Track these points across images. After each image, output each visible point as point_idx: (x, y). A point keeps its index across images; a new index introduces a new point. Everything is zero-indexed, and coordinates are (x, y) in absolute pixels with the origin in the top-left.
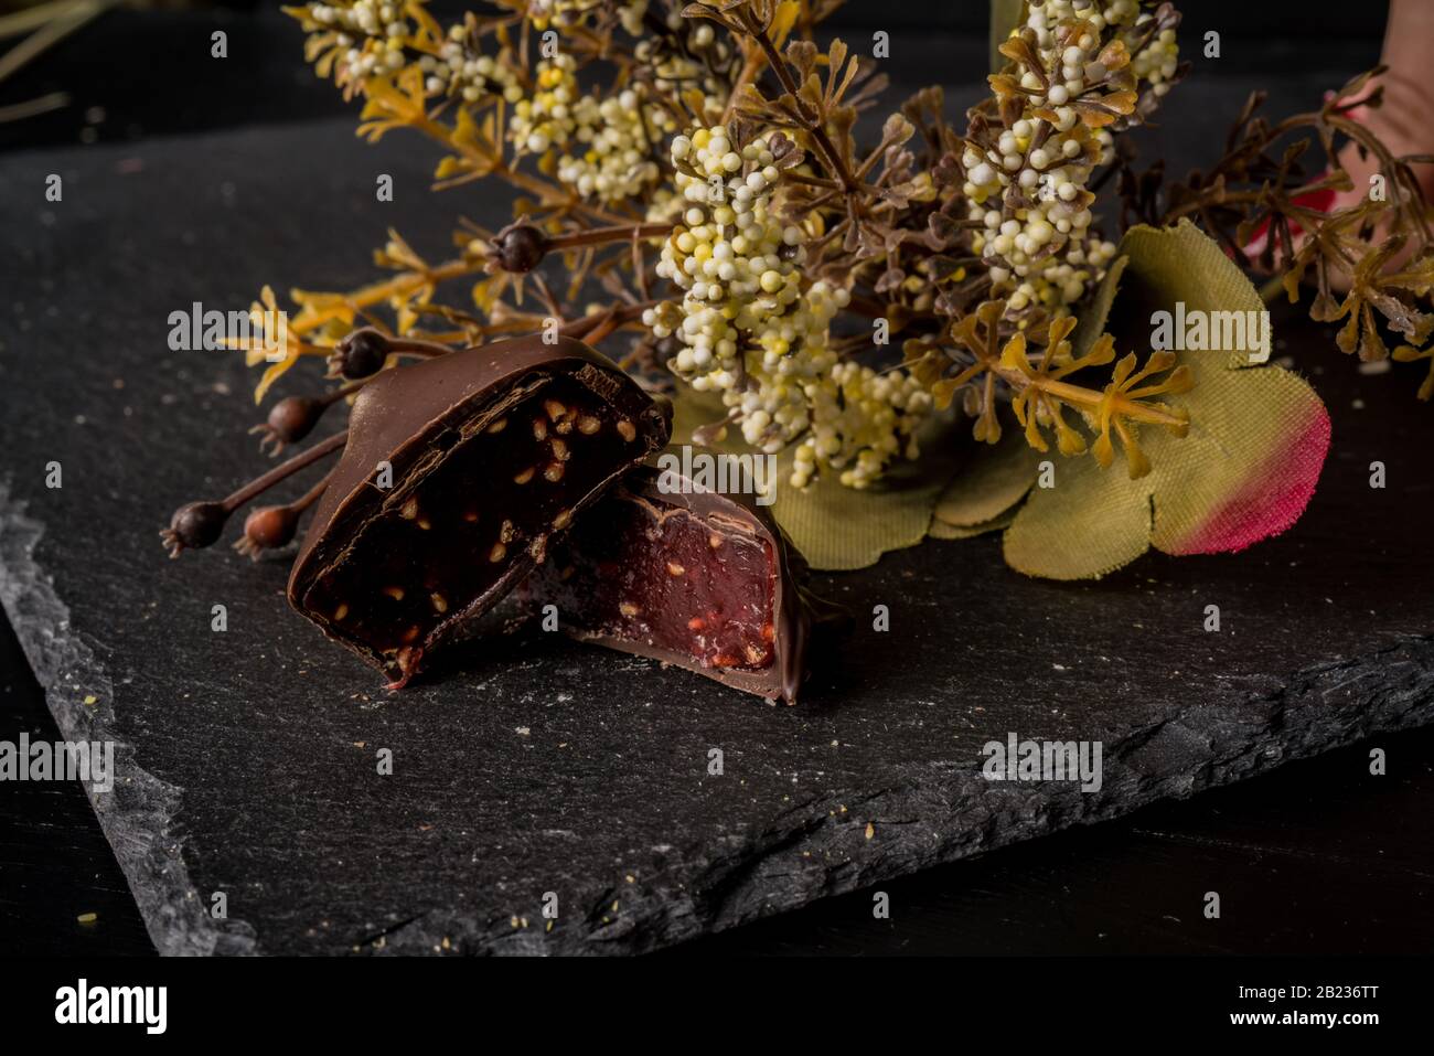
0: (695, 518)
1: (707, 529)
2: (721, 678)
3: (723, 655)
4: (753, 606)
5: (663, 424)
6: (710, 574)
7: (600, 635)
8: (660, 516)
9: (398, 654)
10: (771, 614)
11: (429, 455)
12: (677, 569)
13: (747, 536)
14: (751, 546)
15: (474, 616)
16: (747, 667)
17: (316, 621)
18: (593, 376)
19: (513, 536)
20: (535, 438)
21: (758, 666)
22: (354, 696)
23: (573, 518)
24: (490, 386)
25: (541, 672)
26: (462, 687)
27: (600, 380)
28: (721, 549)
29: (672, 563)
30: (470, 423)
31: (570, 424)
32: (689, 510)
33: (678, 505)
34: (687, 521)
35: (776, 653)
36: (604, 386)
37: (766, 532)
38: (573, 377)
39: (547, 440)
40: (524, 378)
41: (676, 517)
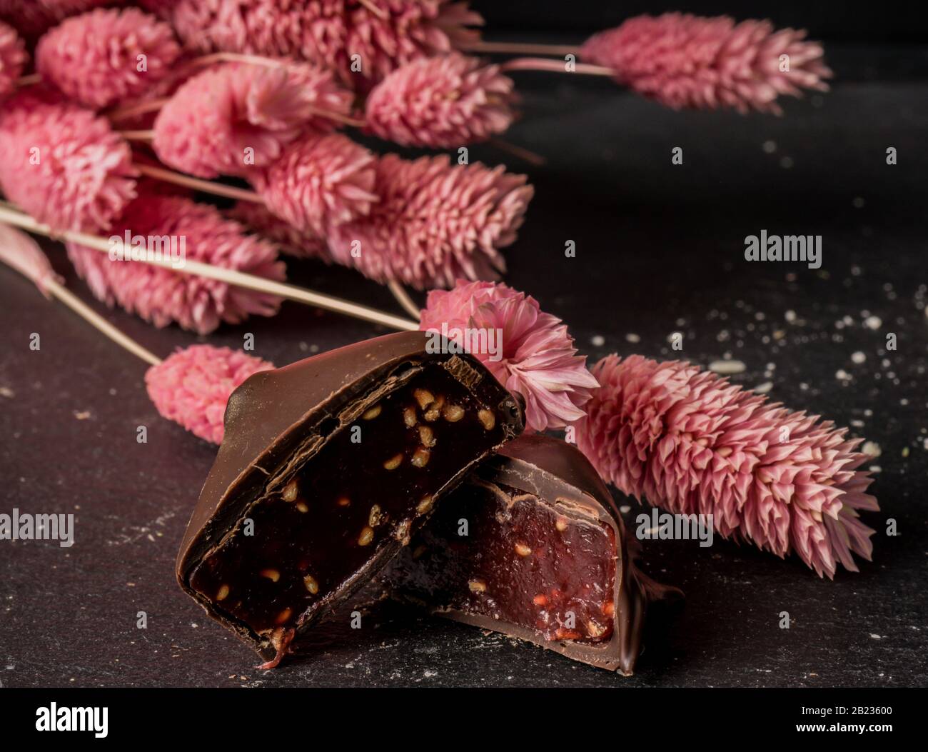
0: (543, 504)
1: (553, 513)
2: (563, 651)
3: (565, 631)
4: (595, 584)
5: (518, 413)
6: (555, 555)
7: (449, 610)
8: (509, 501)
9: (271, 634)
10: (611, 592)
11: (310, 440)
12: (524, 550)
13: (591, 521)
14: (595, 529)
15: (343, 597)
16: (587, 641)
17: (200, 601)
18: (459, 367)
19: (380, 520)
20: (405, 425)
21: (597, 640)
22: (233, 677)
23: (435, 504)
24: (368, 374)
25: (402, 650)
26: (331, 666)
27: (465, 370)
28: (565, 532)
29: (520, 544)
30: (348, 409)
31: (437, 411)
32: (537, 496)
33: (527, 491)
34: (535, 505)
35: (615, 627)
36: (468, 376)
37: (609, 518)
38: (441, 367)
39: (416, 426)
40: (398, 367)
41: (524, 502)
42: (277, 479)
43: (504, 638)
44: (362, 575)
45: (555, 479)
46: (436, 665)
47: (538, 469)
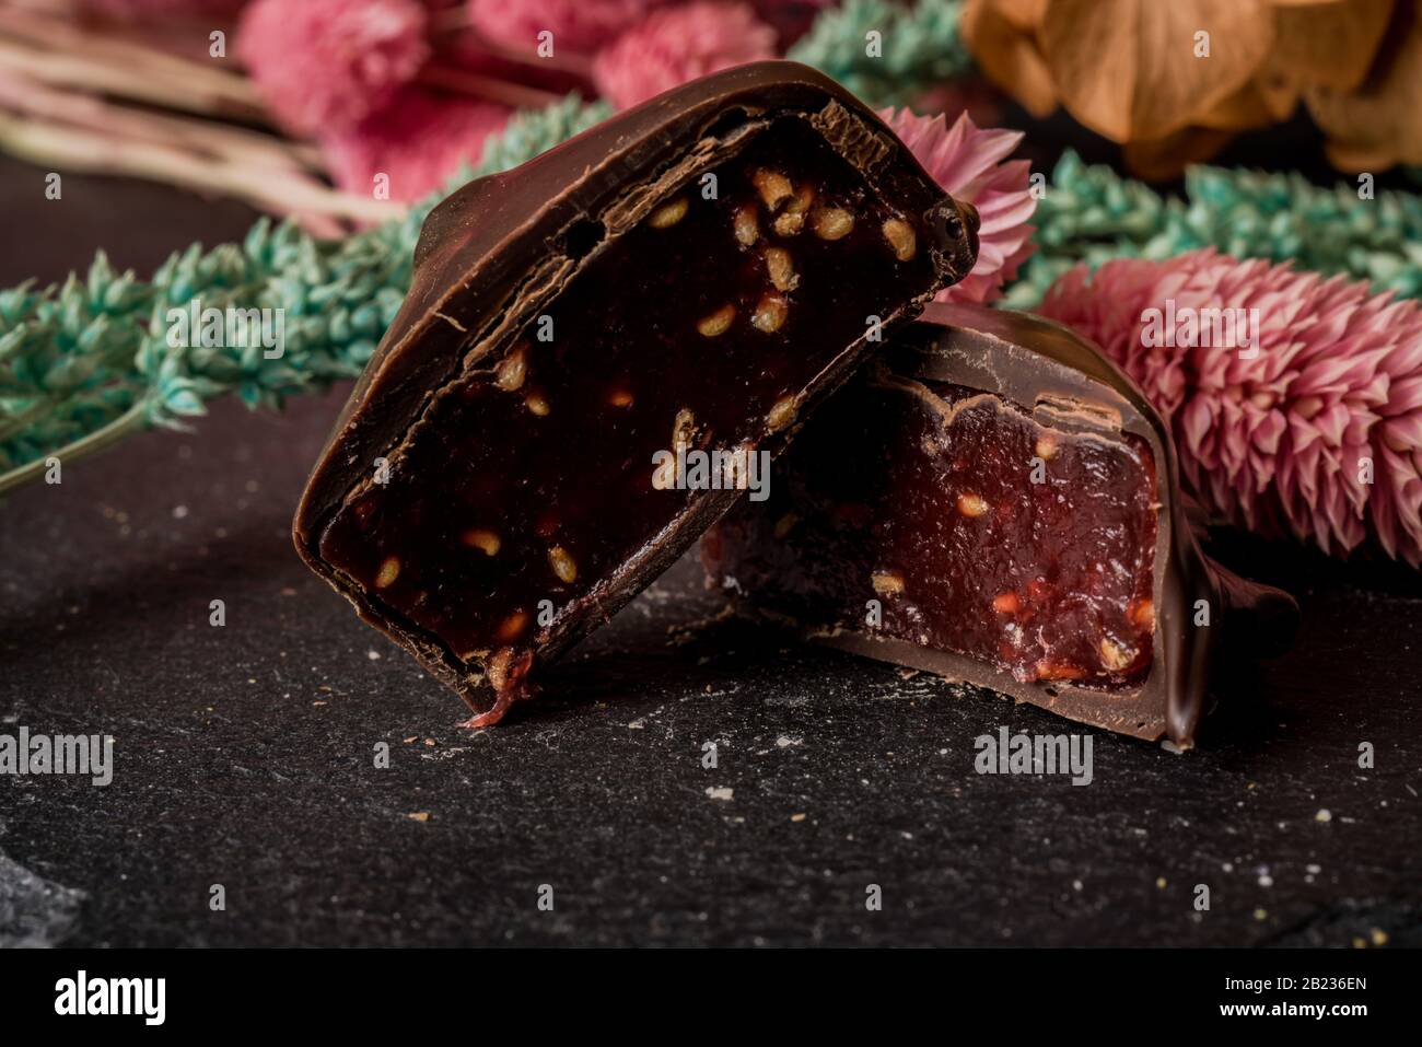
0: (1011, 409)
1: (1029, 427)
2: (1051, 704)
3: (1056, 660)
4: (1114, 563)
5: (964, 232)
6: (1033, 509)
7: (837, 632)
8: (946, 411)
9: (488, 660)
10: (1148, 578)
12: (974, 506)
13: (1106, 434)
14: (1114, 451)
15: (625, 591)
16: (1099, 682)
17: (344, 588)
18: (841, 125)
19: (694, 441)
20: (737, 243)
21: (1119, 681)
22: (410, 740)
23: (803, 408)
24: (656, 133)
25: (740, 701)
26: (601, 724)
27: (854, 134)
28: (1056, 461)
29: (967, 493)
30: (622, 204)
31: (799, 216)
32: (999, 395)
33: (979, 388)
34: (995, 414)
35: (1156, 651)
36: (860, 147)
37: (1143, 423)
38: (806, 122)
39: (757, 247)
40: (717, 118)
41: (974, 410)
42: (482, 344)
43: (939, 683)
44: (661, 549)
45: (1035, 357)
46: (802, 725)
47: (1002, 342)
